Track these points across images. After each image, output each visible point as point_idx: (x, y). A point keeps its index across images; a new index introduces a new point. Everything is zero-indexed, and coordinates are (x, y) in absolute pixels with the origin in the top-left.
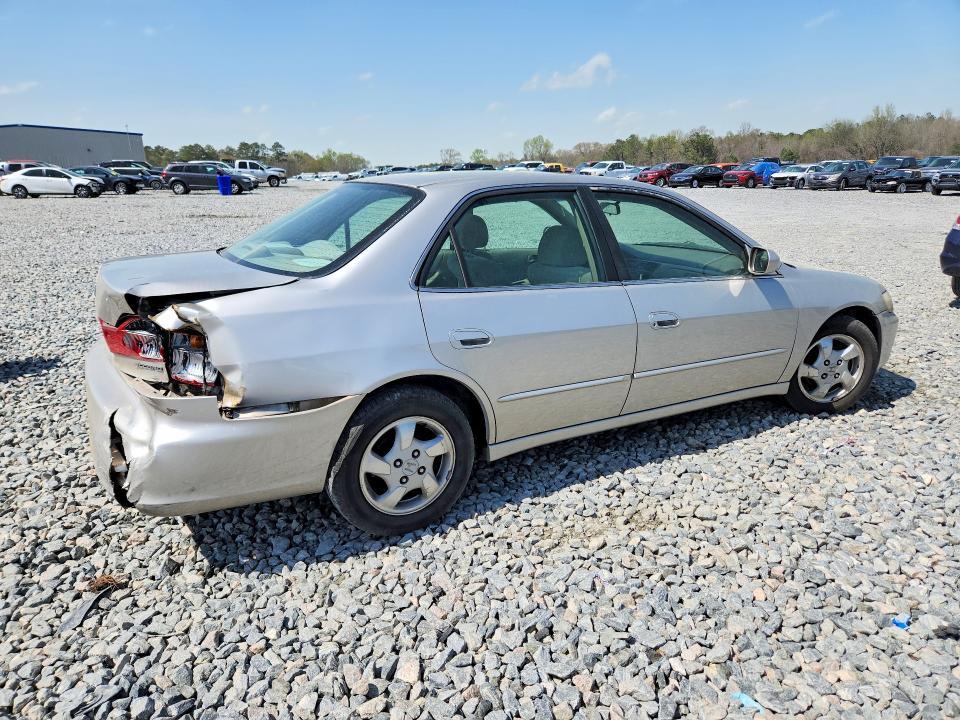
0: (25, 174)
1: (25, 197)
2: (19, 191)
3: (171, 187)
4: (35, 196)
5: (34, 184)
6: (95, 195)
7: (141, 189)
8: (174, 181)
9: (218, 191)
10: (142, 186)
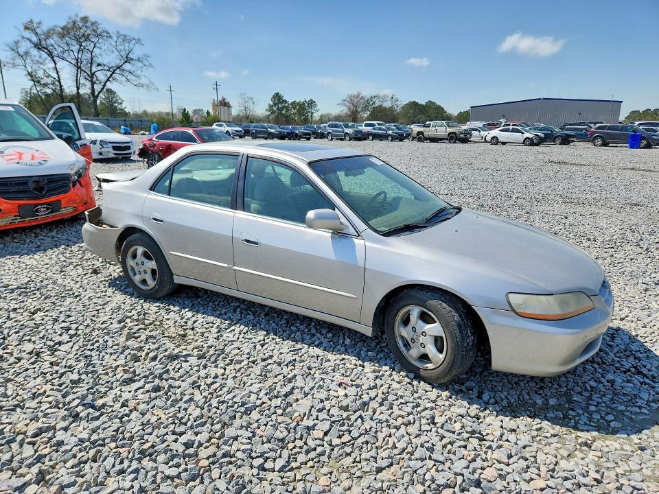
0: (500, 131)
1: (497, 144)
2: (495, 141)
3: (593, 141)
4: (504, 143)
5: (503, 136)
6: (537, 145)
7: (573, 141)
8: (596, 136)
9: (628, 145)
10: (575, 139)
